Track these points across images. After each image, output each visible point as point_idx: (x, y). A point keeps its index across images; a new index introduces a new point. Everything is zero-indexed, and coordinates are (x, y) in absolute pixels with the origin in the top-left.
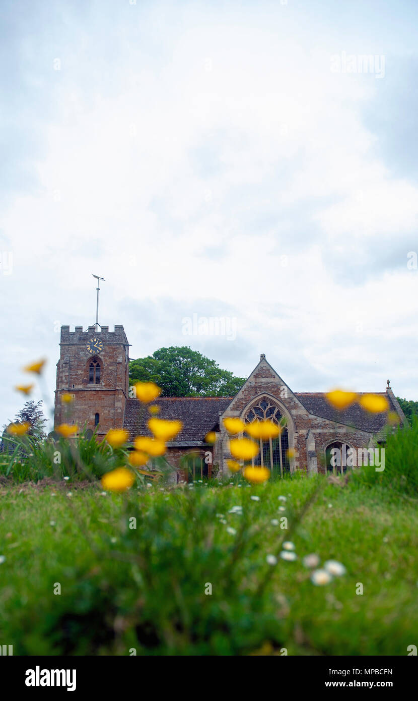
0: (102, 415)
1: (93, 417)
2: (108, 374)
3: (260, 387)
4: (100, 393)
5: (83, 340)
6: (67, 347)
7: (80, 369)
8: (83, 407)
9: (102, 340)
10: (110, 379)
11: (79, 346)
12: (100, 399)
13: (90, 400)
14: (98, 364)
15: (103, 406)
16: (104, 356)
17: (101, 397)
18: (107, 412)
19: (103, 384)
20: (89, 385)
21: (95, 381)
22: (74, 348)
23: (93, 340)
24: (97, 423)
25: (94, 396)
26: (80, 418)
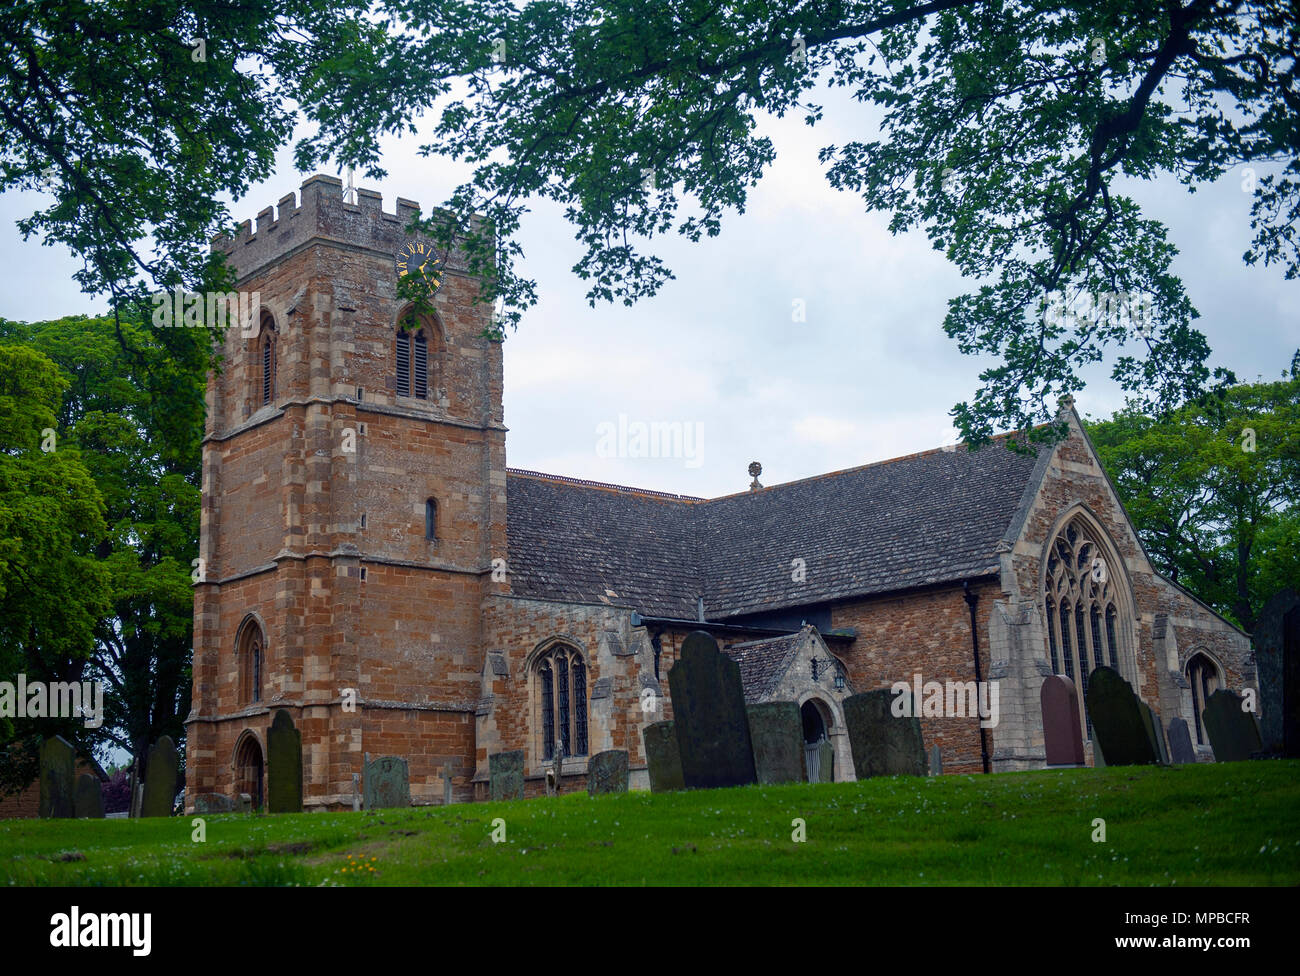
0: (445, 505)
1: (421, 510)
2: (457, 373)
3: (1070, 485)
4: (440, 433)
5: (385, 238)
6: (337, 253)
7: (378, 339)
8: (392, 470)
10: (463, 390)
11: (373, 259)
12: (440, 450)
13: (411, 449)
14: (421, 332)
15: (450, 478)
16: (447, 310)
17: (442, 444)
18: (459, 497)
19: (446, 403)
20: (401, 399)
21: (412, 385)
22: (358, 260)
23: (416, 249)
24: (432, 533)
25: (423, 438)
26: (383, 506)
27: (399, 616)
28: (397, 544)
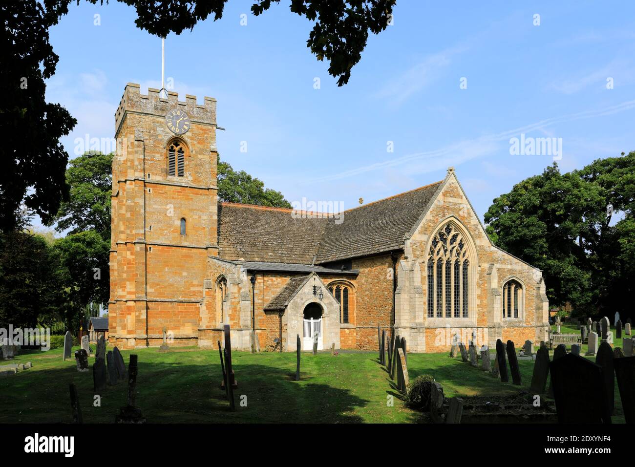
0: (189, 220)
1: (178, 223)
2: (196, 166)
3: (447, 208)
4: (187, 190)
5: (161, 109)
6: (137, 116)
7: (157, 153)
8: (164, 207)
9: (187, 114)
10: (199, 173)
11: (155, 118)
12: (188, 198)
13: (173, 198)
14: (181, 149)
15: (192, 209)
16: (192, 139)
17: (188, 196)
18: (197, 217)
19: (190, 178)
20: (170, 177)
21: (177, 172)
22: (147, 118)
23: (176, 113)
24: (183, 232)
25: (179, 193)
26: (159, 222)
27: (167, 266)
28: (166, 237)
